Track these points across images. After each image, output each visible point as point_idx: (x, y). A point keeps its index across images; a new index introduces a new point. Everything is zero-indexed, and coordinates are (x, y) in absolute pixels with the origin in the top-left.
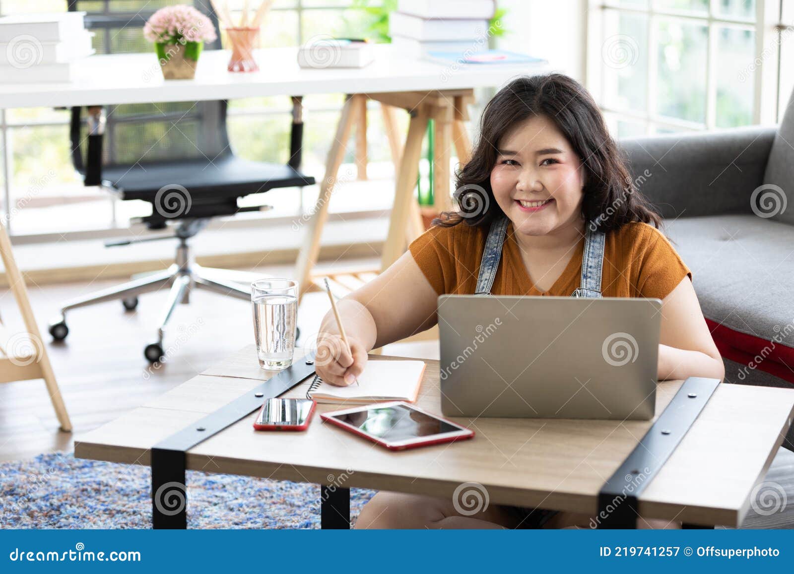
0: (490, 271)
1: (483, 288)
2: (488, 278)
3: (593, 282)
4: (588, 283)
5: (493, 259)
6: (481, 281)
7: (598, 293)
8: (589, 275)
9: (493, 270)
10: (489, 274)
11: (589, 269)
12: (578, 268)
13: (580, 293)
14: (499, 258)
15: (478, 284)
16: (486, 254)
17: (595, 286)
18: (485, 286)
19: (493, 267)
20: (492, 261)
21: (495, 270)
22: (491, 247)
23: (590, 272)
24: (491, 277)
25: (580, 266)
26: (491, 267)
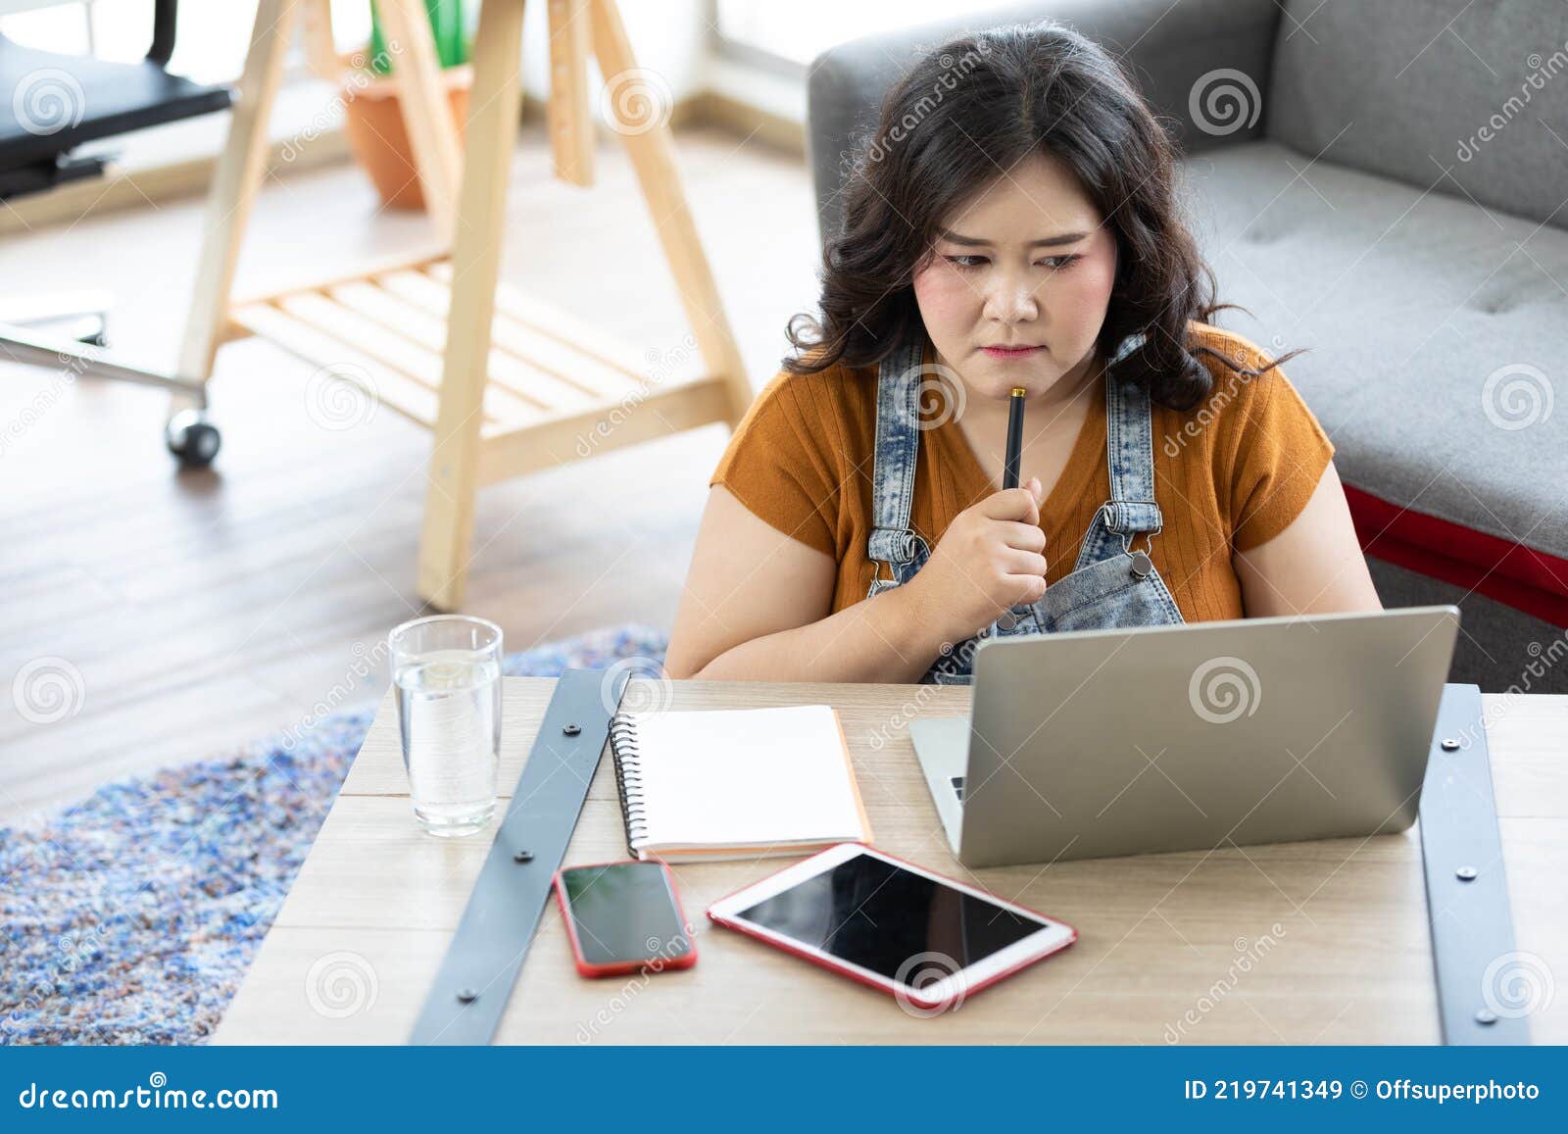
0: (899, 475)
1: (891, 516)
2: (898, 492)
3: (1136, 480)
4: (1126, 485)
5: (902, 445)
6: (883, 498)
7: (1151, 507)
8: (1125, 465)
9: (907, 472)
10: (899, 483)
11: (1124, 452)
12: (1100, 451)
13: (1114, 514)
14: (915, 444)
15: (877, 507)
16: (883, 434)
17: (1141, 491)
18: (896, 511)
19: (905, 465)
20: (901, 452)
21: (911, 471)
22: (890, 417)
23: (1128, 459)
24: (905, 490)
25: (1102, 443)
26: (900, 465)
